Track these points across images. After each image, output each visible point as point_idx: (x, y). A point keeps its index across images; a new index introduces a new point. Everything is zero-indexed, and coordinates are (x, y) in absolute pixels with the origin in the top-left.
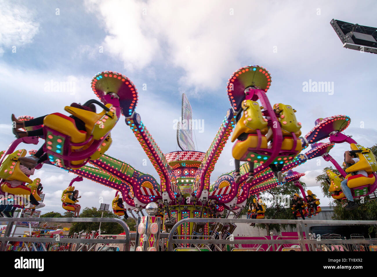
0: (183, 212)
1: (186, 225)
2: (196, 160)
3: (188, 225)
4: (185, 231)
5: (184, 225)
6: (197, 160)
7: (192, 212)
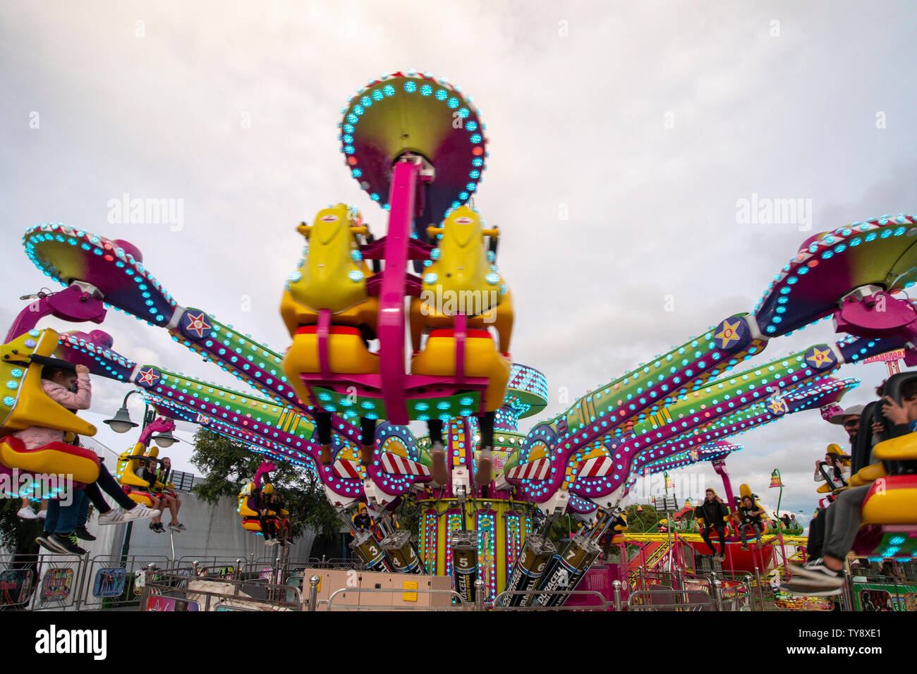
0: (480, 516)
1: (487, 547)
2: (514, 387)
3: (493, 547)
4: (486, 561)
5: (482, 547)
6: (516, 386)
7: (502, 517)
